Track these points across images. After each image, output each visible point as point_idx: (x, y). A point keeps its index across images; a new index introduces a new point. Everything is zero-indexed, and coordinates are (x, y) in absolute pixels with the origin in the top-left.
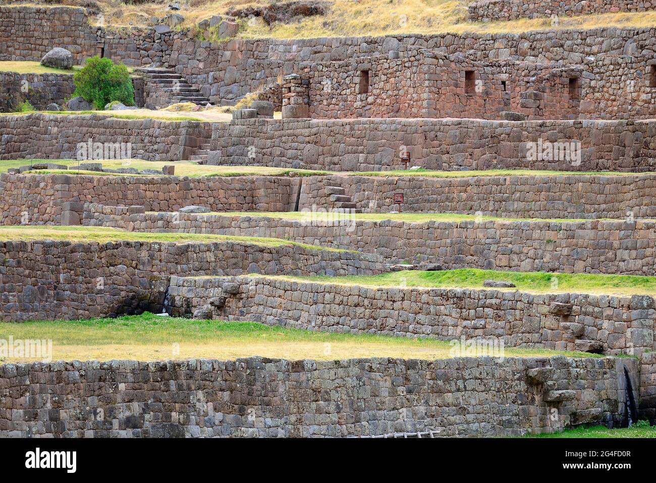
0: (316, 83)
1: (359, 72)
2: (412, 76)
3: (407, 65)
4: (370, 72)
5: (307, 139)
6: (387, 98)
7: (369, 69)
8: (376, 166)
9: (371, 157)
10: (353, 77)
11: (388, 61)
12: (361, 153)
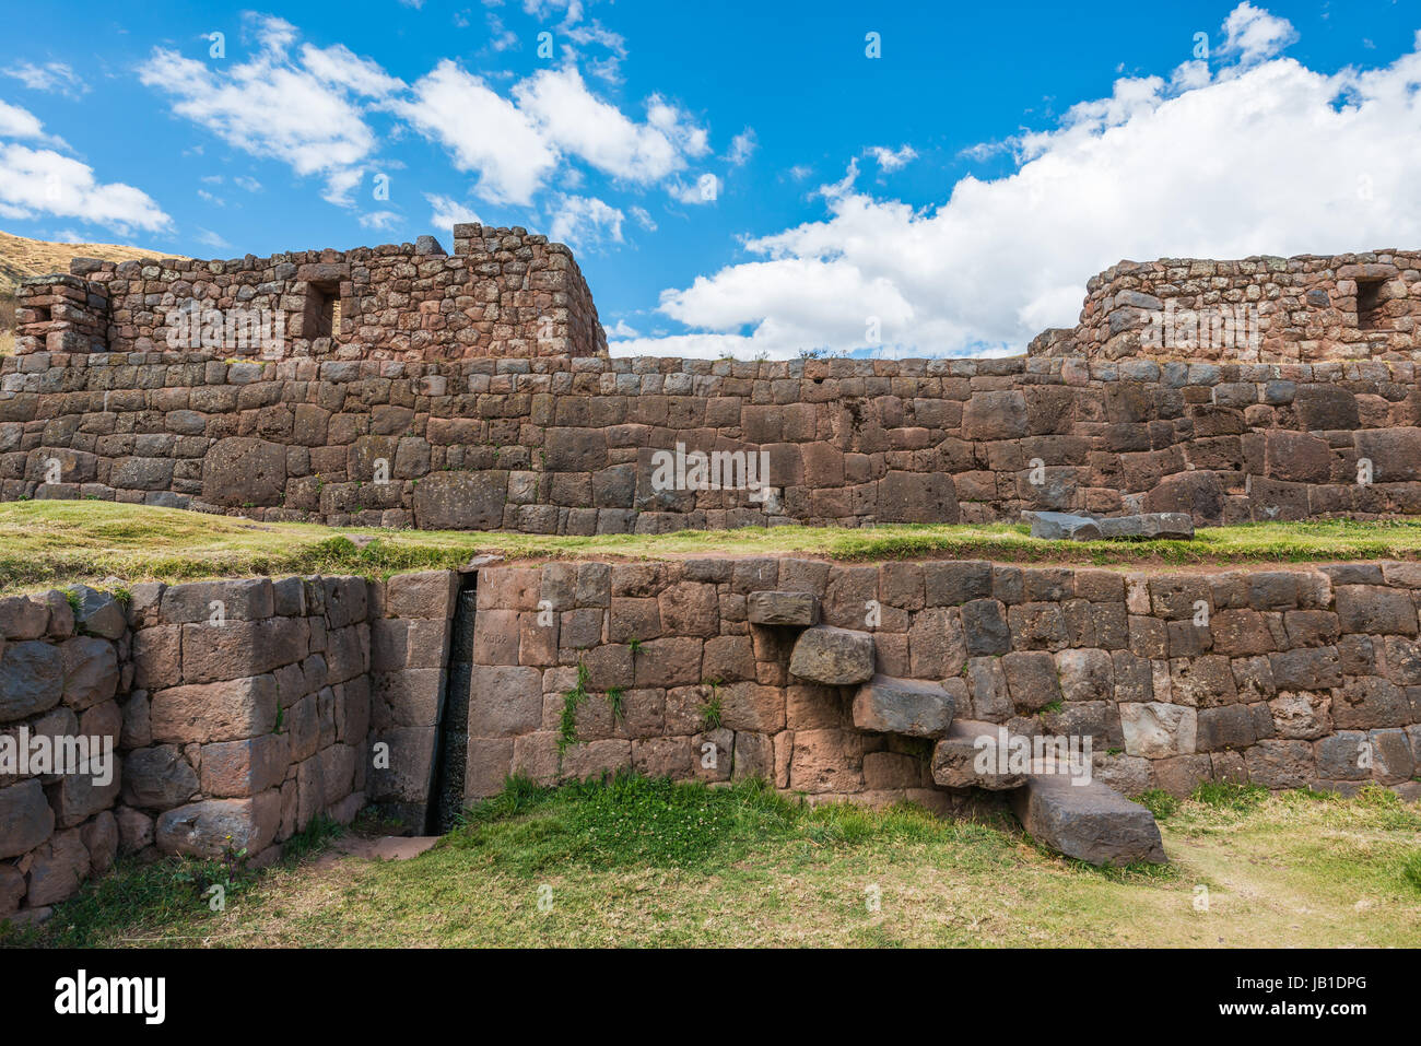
0: (135, 309)
1: (301, 285)
2: (507, 295)
3: (485, 268)
4: (344, 285)
5: (220, 420)
6: (411, 347)
7: (343, 278)
8: (604, 512)
9: (569, 482)
10: (279, 295)
11: (415, 259)
12: (519, 466)
